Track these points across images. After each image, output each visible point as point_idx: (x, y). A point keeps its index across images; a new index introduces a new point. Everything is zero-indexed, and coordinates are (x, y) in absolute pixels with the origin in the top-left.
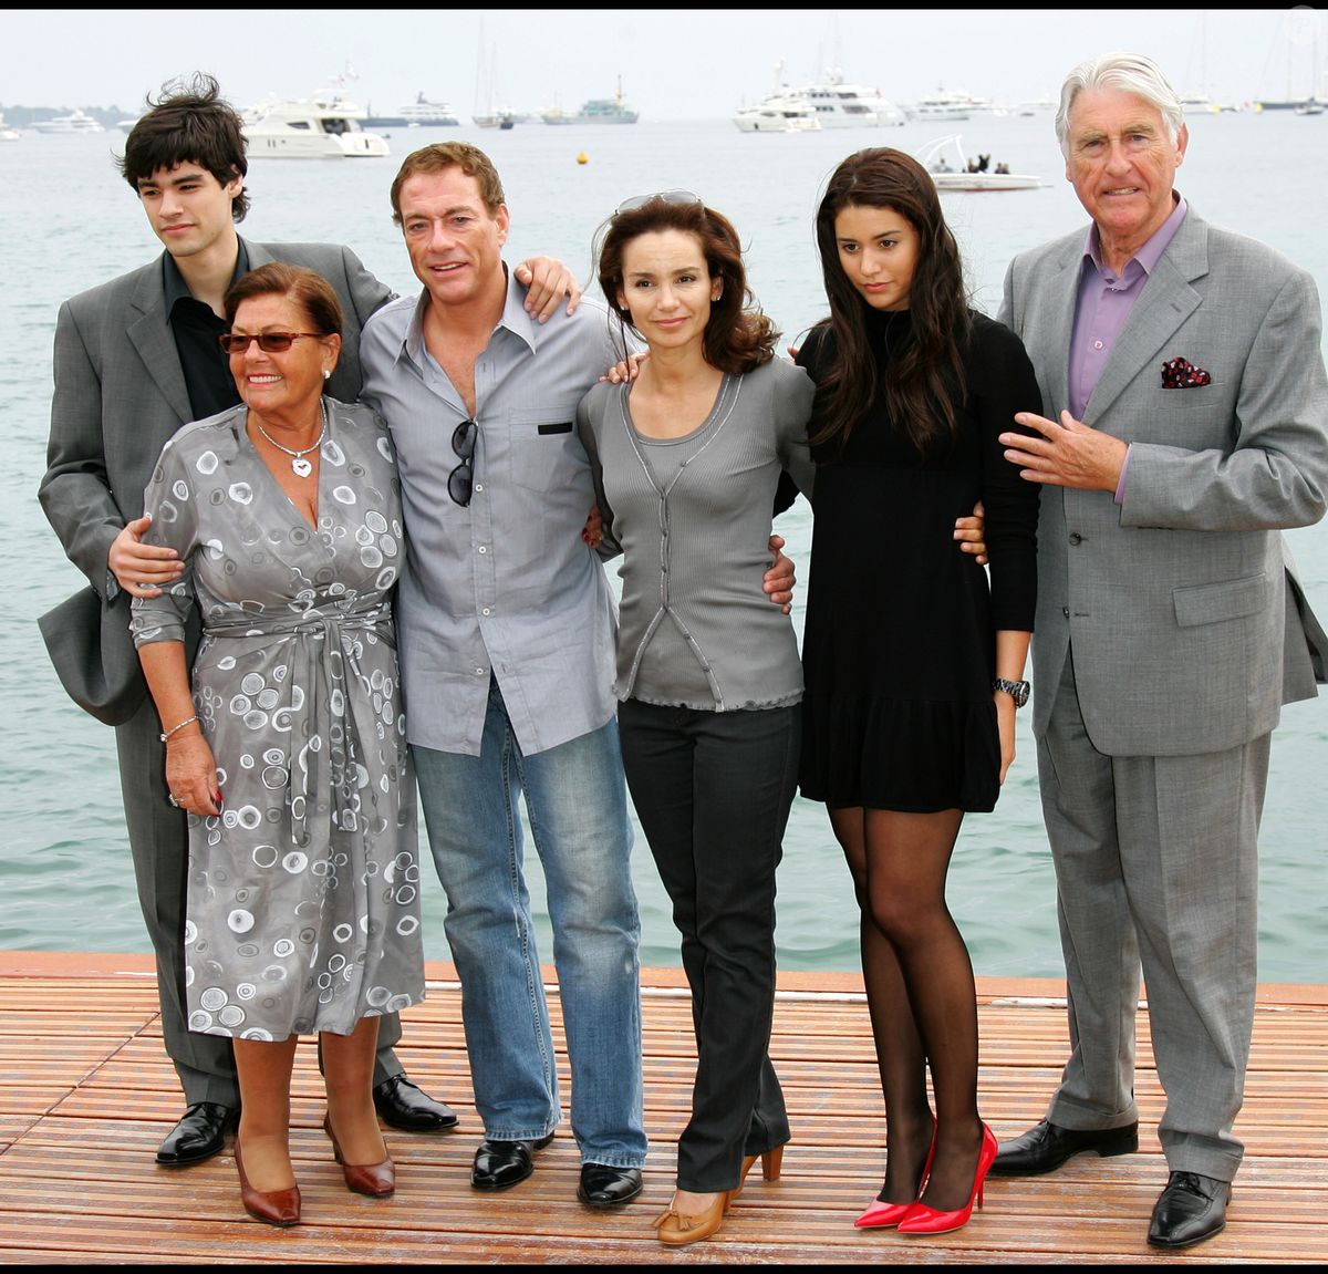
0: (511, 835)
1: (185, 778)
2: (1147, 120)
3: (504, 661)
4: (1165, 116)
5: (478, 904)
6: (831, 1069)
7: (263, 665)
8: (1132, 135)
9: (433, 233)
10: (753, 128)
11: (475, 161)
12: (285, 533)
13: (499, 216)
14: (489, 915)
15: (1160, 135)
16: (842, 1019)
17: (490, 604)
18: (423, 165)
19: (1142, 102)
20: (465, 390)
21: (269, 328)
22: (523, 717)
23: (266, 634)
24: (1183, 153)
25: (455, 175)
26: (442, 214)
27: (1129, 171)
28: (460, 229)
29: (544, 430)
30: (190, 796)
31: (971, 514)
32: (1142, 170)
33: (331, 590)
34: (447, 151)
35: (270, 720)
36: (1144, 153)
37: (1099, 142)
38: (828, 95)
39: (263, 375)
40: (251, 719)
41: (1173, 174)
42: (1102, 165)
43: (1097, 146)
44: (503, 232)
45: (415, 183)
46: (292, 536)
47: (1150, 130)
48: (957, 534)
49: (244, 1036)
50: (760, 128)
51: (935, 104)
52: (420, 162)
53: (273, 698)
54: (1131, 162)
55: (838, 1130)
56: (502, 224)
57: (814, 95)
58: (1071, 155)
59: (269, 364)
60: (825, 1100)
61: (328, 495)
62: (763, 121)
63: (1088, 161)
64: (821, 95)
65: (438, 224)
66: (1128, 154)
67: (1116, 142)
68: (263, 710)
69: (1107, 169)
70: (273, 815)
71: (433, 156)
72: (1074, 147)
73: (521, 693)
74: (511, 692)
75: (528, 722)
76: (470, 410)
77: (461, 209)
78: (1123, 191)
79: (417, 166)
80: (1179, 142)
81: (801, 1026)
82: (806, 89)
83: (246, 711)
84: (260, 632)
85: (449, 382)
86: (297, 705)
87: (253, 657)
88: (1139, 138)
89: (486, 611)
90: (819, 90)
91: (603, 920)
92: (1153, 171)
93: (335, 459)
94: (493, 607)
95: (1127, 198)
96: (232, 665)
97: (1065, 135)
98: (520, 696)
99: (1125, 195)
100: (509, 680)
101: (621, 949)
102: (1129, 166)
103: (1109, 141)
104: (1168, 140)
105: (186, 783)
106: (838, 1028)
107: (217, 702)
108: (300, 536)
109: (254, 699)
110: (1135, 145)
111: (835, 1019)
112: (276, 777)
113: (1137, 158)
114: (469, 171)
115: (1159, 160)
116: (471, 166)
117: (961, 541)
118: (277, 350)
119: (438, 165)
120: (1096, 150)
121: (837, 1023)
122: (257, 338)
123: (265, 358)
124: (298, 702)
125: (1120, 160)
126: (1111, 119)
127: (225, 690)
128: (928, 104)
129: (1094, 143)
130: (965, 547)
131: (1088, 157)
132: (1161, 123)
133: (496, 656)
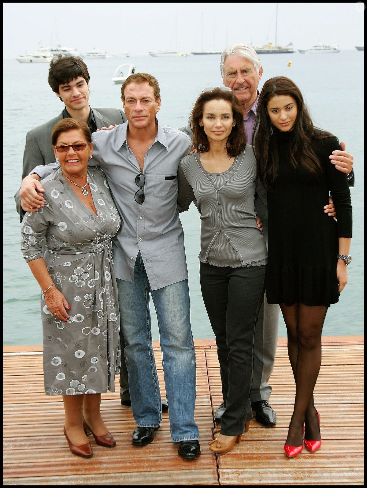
0: (147, 318)
1: (56, 306)
2: (249, 66)
3: (146, 257)
4: (255, 65)
5: (136, 342)
6: (33, 378)
7: (82, 265)
8: (244, 71)
9: (136, 105)
10: (30, 61)
11: (153, 81)
12: (88, 218)
13: (158, 101)
14: (140, 346)
15: (254, 71)
16: (38, 361)
17: (142, 237)
18: (135, 80)
19: (247, 60)
20: (141, 162)
21: (76, 142)
22: (153, 277)
23: (83, 253)
24: (261, 76)
25: (146, 85)
26: (141, 99)
27: (244, 82)
28: (146, 104)
29: (167, 178)
30: (59, 312)
31: (328, 204)
32: (248, 81)
33: (104, 236)
34: (145, 76)
35: (86, 284)
36: (248, 77)
37: (234, 73)
38: (58, 51)
39: (74, 160)
40: (78, 284)
41: (258, 83)
42: (235, 80)
43: (233, 75)
44: (159, 107)
45: (132, 85)
46: (90, 219)
47: (250, 69)
48: (326, 211)
49: (86, 393)
50: (33, 61)
51: (93, 53)
52: (134, 79)
53: (87, 276)
54: (245, 80)
55: (34, 398)
56: (159, 104)
57: (52, 51)
58: (225, 77)
59: (76, 155)
60: (31, 388)
61: (97, 203)
62: (34, 59)
63: (230, 79)
64: (55, 51)
65: (138, 102)
66: (243, 77)
67: (239, 74)
68: (83, 280)
69: (236, 82)
70: (89, 317)
71: (139, 77)
72: (226, 75)
73: (152, 268)
74: (148, 268)
75: (154, 279)
76: (142, 170)
77: (147, 98)
78: (242, 89)
79: (133, 80)
80: (260, 72)
81: (24, 364)
82: (50, 48)
83: (76, 280)
84: (82, 253)
85: (135, 158)
86: (97, 278)
87: (78, 262)
88: (247, 72)
89: (140, 239)
90: (54, 49)
91: (183, 345)
92: (252, 81)
93: (95, 189)
94: (143, 238)
95: (243, 91)
96: (70, 265)
97: (223, 70)
98: (152, 270)
99: (243, 90)
100: (148, 264)
101: (191, 355)
102: (244, 81)
103: (237, 73)
104: (256, 72)
105: (56, 308)
106: (36, 364)
107: (63, 278)
108: (93, 219)
109: (80, 276)
110: (245, 74)
111: (36, 361)
112: (90, 303)
113: (246, 78)
114: (151, 84)
115: (253, 78)
116: (152, 83)
117: (328, 213)
118: (79, 150)
119: (141, 81)
120: (233, 76)
121: (36, 362)
122: (72, 146)
123: (75, 153)
124: (97, 277)
125: (240, 79)
126: (237, 66)
127: (67, 273)
128: (90, 53)
129: (232, 74)
130: (330, 214)
131: (230, 78)
132: (254, 67)
133: (143, 255)
